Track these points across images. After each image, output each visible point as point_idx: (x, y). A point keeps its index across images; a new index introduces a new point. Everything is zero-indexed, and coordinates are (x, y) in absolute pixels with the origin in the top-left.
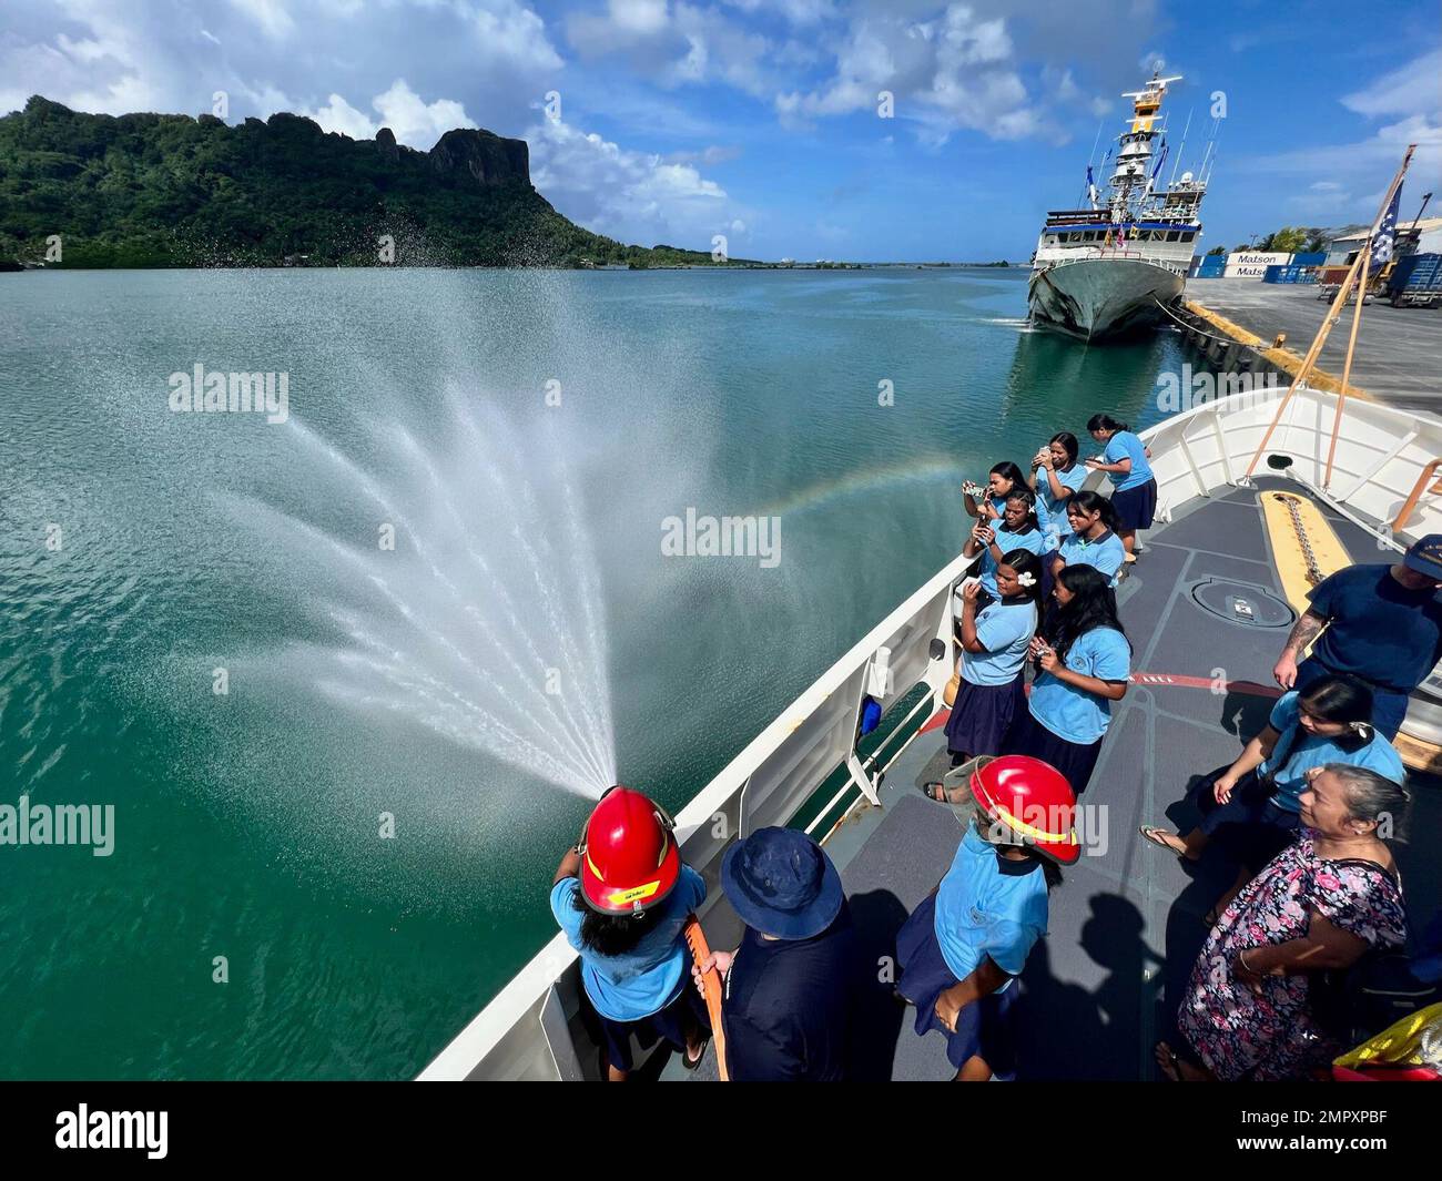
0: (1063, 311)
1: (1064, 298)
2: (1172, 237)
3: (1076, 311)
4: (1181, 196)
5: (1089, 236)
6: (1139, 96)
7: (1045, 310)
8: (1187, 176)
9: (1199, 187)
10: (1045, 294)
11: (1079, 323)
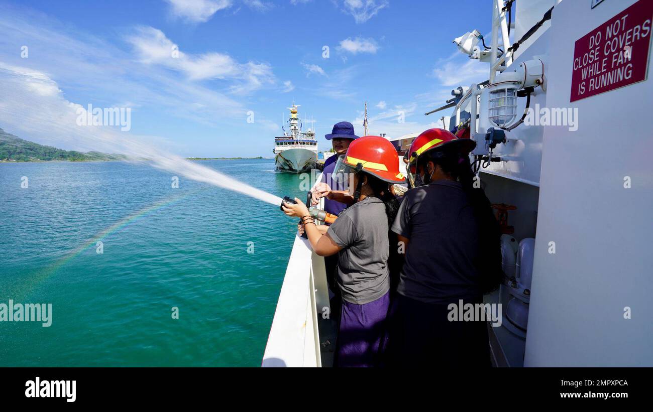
0: (288, 165)
1: (287, 161)
2: (311, 144)
3: (292, 165)
4: (309, 134)
5: (289, 143)
6: (291, 109)
7: (282, 166)
8: (309, 129)
9: (313, 132)
10: (281, 160)
11: (294, 168)
